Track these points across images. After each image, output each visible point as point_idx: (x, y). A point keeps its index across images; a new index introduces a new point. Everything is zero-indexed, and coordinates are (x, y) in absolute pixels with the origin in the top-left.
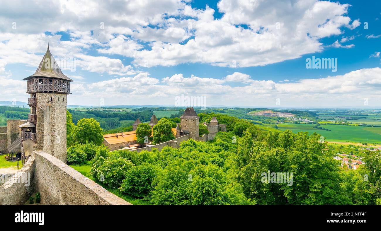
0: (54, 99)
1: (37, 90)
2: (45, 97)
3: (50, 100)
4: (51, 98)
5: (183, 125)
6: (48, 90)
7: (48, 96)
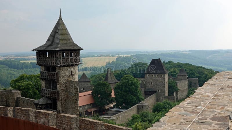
0: (74, 72)
1: (60, 65)
2: (67, 71)
3: (70, 74)
4: (72, 71)
5: (148, 81)
6: (70, 64)
7: (69, 69)
